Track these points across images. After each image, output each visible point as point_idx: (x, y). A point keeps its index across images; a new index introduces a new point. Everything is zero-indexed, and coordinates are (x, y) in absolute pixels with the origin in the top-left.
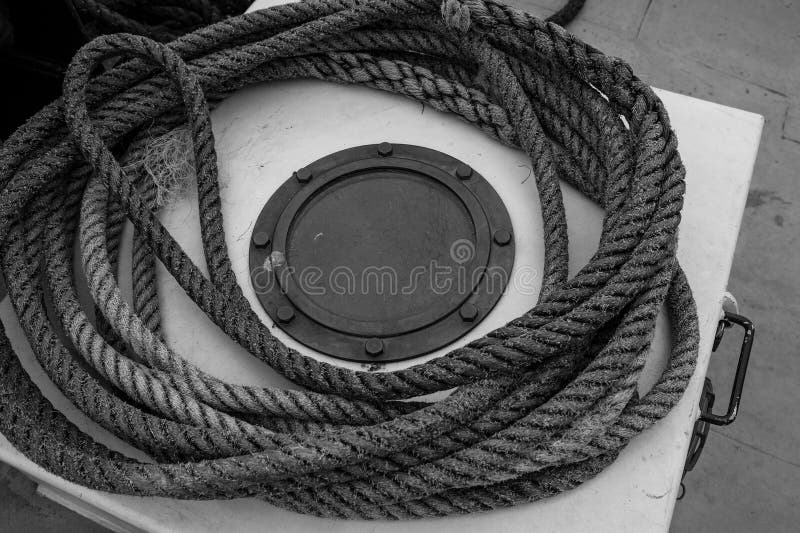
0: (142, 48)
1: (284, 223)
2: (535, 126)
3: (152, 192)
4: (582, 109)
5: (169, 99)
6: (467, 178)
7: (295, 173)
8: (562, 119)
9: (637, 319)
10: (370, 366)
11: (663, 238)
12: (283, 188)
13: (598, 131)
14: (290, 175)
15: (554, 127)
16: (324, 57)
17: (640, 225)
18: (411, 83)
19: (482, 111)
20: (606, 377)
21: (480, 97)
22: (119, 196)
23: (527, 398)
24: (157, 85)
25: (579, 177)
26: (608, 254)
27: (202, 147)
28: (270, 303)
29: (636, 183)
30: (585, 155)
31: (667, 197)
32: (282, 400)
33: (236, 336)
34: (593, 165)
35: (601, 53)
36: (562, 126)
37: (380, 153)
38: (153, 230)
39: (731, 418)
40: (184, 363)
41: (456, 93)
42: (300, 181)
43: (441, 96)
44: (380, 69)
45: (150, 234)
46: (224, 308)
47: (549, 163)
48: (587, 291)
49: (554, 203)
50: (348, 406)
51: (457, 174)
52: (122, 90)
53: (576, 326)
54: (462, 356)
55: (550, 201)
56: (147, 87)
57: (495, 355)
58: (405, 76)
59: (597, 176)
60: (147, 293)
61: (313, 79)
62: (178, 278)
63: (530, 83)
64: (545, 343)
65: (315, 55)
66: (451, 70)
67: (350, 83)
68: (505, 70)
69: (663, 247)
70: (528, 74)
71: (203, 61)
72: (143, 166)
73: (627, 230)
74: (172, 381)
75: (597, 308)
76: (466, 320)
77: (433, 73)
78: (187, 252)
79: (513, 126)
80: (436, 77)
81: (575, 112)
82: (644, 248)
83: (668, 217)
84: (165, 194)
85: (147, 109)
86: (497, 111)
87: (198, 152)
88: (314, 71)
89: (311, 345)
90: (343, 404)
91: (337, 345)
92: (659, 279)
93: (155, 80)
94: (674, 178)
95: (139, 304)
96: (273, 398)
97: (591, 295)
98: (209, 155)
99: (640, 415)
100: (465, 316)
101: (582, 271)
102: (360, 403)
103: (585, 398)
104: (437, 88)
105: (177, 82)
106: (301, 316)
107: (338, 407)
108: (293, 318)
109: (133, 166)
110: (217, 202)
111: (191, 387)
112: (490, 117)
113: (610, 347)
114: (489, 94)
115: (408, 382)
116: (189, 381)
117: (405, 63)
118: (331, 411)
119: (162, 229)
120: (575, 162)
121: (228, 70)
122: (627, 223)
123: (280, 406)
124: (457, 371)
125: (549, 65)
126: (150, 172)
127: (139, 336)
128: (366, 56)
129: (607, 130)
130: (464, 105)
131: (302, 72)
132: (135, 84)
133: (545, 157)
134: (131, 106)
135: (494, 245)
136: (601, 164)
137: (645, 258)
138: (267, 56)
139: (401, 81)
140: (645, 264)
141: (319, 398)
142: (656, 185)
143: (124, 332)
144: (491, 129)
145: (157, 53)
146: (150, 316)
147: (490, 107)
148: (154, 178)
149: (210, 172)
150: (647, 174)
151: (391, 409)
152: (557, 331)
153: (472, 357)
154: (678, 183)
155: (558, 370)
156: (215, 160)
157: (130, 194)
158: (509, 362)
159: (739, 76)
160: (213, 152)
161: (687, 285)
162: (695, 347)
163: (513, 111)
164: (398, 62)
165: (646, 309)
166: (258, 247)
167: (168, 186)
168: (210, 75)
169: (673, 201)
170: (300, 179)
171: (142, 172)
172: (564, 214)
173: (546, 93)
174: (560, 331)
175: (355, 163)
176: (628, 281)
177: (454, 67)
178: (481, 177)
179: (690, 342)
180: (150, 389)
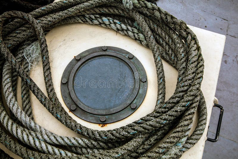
0: (21, 16)
1: (72, 75)
2: (154, 42)
3: (27, 65)
4: (169, 36)
5: (31, 33)
6: (132, 59)
7: (75, 57)
8: (163, 39)
9: (189, 114)
10: (102, 125)
11: (198, 86)
12: (71, 62)
13: (175, 44)
14: (73, 58)
15: (160, 41)
16: (84, 16)
17: (190, 82)
18: (113, 25)
19: (136, 36)
20: (180, 135)
21: (136, 31)
22: (15, 69)
23: (154, 141)
24: (27, 27)
25: (168, 59)
26: (180, 92)
27: (43, 49)
28: (68, 103)
29: (189, 66)
30: (170, 52)
31: (199, 71)
32: (73, 142)
33: (57, 118)
34: (173, 55)
35: (176, 19)
36: (163, 41)
37: (103, 50)
38: (28, 80)
39: (217, 140)
40: (40, 127)
41: (128, 30)
42: (77, 60)
43: (123, 30)
44: (102, 20)
45: (26, 82)
46: (53, 108)
47: (159, 55)
48: (173, 105)
49: (161, 69)
50: (95, 143)
51: (128, 57)
52: (15, 29)
53: (170, 118)
54: (132, 128)
55: (159, 68)
56: (24, 28)
57: (143, 128)
58: (111, 23)
59: (174, 60)
60: (27, 101)
61: (80, 23)
62: (37, 97)
63: (152, 26)
64: (160, 123)
65: (80, 15)
66: (126, 20)
67: (92, 25)
68: (144, 23)
69: (198, 89)
70: (151, 24)
71: (42, 19)
72: (23, 56)
73: (186, 83)
74: (36, 135)
75: (176, 111)
76: (132, 109)
77: (120, 21)
78: (39, 87)
79: (147, 41)
80: (121, 24)
81: (167, 37)
82: (192, 90)
83: (199, 78)
84: (31, 66)
85: (24, 37)
86: (141, 36)
87: (42, 51)
88: (80, 21)
89: (82, 118)
90: (93, 142)
91: (91, 118)
92: (196, 100)
93: (26, 26)
94: (201, 64)
95: (24, 106)
96: (70, 141)
97: (174, 106)
98: (46, 52)
99: (189, 143)
100: (132, 108)
101: (171, 97)
102: (99, 142)
103: (173, 142)
104: (121, 27)
105: (34, 27)
106: (78, 108)
107: (92, 143)
108: (76, 109)
109: (20, 56)
110: (49, 69)
111: (43, 137)
112: (139, 38)
113: (181, 124)
114: (138, 30)
115: (115, 137)
116: (42, 135)
117: (111, 18)
118: (89, 145)
119: (31, 80)
120: (167, 54)
121: (51, 22)
122: (186, 81)
123: (73, 143)
124: (131, 133)
125: (159, 21)
126: (26, 58)
127: (24, 119)
128: (98, 16)
129: (178, 45)
130: (130, 33)
131: (76, 21)
132: (20, 27)
133: (157, 53)
134: (18, 36)
135: (141, 82)
136: (176, 56)
137: (192, 93)
138: (64, 17)
139: (109, 25)
140: (192, 95)
141: (85, 141)
142: (195, 67)
143: (19, 118)
144: (139, 42)
145: (26, 17)
146: (28, 110)
147: (139, 34)
148: (28, 60)
149: (46, 58)
150: (192, 63)
151: (109, 143)
152: (163, 119)
153: (136, 128)
154: (202, 66)
155: (163, 131)
156: (48, 54)
157: (19, 68)
158: (148, 130)
159: (214, 14)
160: (47, 51)
161: (203, 96)
162: (206, 119)
163: (147, 37)
164: (108, 18)
165: (192, 111)
166: (63, 84)
167: (32, 63)
168: (45, 24)
169: (201, 73)
170: (77, 59)
171: (23, 58)
172: (164, 73)
173: (158, 30)
174: (165, 119)
175: (95, 53)
176: (187, 101)
177: (127, 20)
178: (136, 58)
179: (204, 117)
180: (28, 140)
